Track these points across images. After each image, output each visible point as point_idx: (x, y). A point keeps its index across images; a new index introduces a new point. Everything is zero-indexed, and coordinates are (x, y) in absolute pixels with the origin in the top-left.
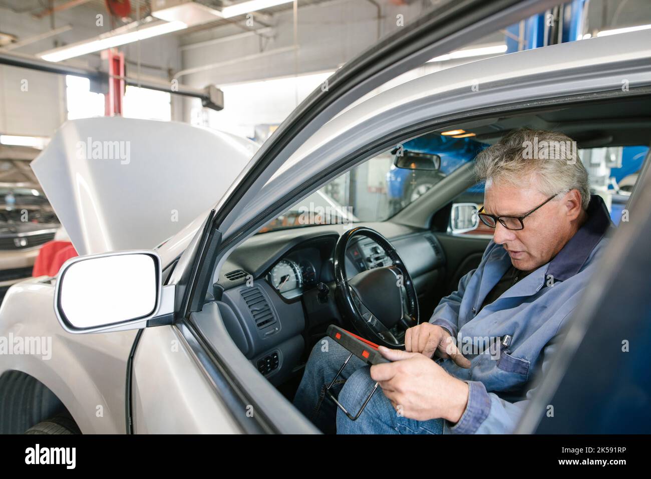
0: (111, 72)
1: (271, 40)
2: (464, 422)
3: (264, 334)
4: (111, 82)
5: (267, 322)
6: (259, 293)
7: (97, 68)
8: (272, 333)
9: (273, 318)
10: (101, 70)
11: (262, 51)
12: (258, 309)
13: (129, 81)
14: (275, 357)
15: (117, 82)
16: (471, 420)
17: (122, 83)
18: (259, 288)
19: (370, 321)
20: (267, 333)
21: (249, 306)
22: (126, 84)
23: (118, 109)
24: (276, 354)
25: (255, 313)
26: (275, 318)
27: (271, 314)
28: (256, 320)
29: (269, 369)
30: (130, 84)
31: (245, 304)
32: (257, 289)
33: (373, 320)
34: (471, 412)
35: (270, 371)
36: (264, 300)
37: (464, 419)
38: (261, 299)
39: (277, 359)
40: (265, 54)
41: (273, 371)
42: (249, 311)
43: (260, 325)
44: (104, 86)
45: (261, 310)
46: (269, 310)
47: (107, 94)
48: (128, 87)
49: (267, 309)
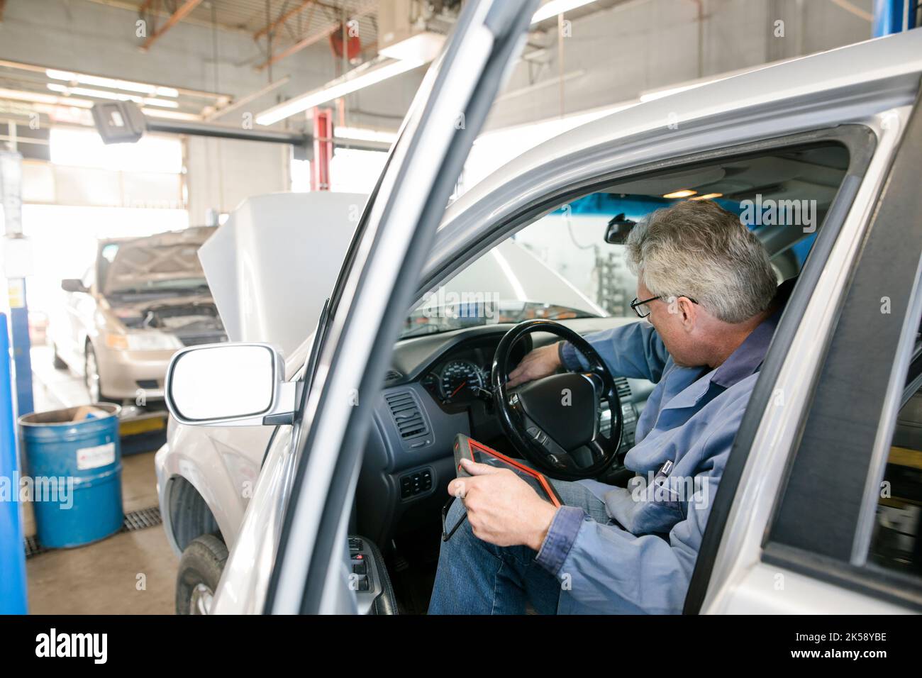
0: (316, 134)
1: (546, 67)
2: (545, 550)
3: (409, 447)
4: (316, 145)
5: (417, 432)
6: (411, 398)
7: (302, 130)
8: (422, 445)
9: (424, 428)
10: (305, 132)
11: (532, 83)
12: (405, 416)
13: (337, 142)
14: (427, 475)
15: (324, 145)
16: (554, 548)
17: (329, 146)
18: (411, 392)
19: (537, 438)
20: (413, 446)
21: (394, 413)
22: (334, 146)
23: (325, 178)
24: (428, 472)
25: (400, 421)
26: (427, 429)
27: (422, 423)
28: (401, 430)
29: (418, 489)
30: (339, 146)
31: (389, 410)
32: (408, 394)
33: (541, 437)
34: (552, 538)
35: (418, 492)
36: (416, 407)
37: (545, 547)
38: (411, 406)
39: (429, 477)
40: (537, 86)
41: (423, 493)
42: (392, 418)
43: (404, 435)
44: (308, 151)
45: (408, 418)
46: (420, 418)
47: (312, 161)
48: (337, 150)
49: (416, 417)
